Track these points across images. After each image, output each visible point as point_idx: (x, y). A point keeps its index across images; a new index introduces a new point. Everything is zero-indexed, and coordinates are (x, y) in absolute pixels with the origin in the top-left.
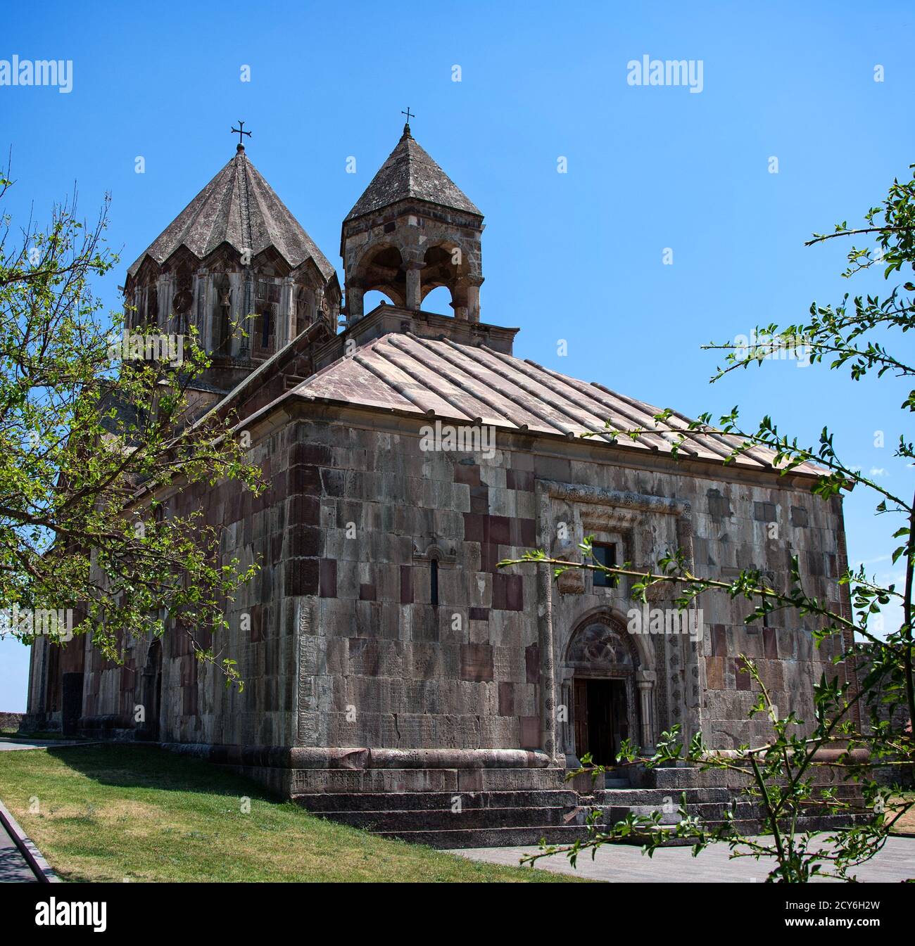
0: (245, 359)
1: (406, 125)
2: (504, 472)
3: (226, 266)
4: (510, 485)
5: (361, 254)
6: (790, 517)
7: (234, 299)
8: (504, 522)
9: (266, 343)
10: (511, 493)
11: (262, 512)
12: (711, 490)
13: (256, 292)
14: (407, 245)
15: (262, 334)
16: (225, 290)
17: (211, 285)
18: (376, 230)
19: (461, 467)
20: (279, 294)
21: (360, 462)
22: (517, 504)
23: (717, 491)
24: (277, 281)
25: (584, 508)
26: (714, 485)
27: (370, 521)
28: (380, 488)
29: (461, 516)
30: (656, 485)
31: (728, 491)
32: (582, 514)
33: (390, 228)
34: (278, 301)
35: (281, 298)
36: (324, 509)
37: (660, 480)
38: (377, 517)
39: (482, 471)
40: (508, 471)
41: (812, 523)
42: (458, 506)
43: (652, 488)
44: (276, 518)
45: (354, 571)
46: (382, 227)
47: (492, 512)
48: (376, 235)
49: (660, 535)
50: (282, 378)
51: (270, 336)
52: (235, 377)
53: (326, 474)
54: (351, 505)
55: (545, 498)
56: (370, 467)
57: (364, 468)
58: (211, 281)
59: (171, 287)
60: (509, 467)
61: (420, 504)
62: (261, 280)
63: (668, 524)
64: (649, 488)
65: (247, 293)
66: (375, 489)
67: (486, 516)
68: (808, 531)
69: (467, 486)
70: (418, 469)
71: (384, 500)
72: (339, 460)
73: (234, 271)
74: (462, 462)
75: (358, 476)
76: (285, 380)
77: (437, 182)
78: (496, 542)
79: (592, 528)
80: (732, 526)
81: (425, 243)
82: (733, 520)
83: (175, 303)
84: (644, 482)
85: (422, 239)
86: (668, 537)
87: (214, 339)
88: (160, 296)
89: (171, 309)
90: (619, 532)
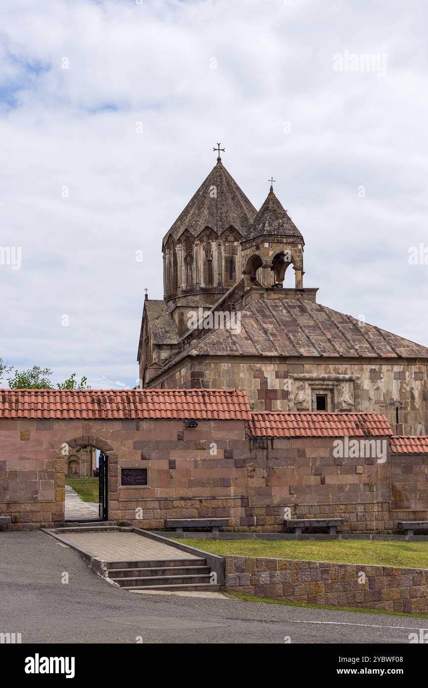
2: (274, 372)
4: (277, 377)
5: (248, 259)
6: (413, 376)
8: (275, 391)
10: (278, 380)
12: (372, 369)
14: (264, 256)
19: (257, 372)
21: (215, 375)
22: (280, 384)
23: (374, 369)
25: (310, 382)
26: (373, 367)
28: (223, 384)
29: (256, 391)
30: (344, 370)
31: (380, 369)
32: (309, 385)
33: (258, 248)
37: (346, 368)
39: (265, 372)
40: (276, 372)
41: (425, 378)
42: (255, 387)
43: (342, 371)
46: (255, 247)
47: (269, 388)
48: (253, 251)
49: (346, 390)
53: (202, 381)
55: (291, 380)
56: (219, 376)
57: (217, 377)
60: (276, 370)
63: (350, 386)
64: (340, 372)
66: (221, 384)
67: (267, 390)
68: (423, 382)
69: (259, 379)
70: (238, 374)
72: (207, 375)
74: (257, 371)
75: (215, 380)
78: (271, 399)
79: (316, 390)
80: (381, 384)
82: (382, 380)
84: (338, 369)
85: (271, 253)
86: (349, 390)
90: (328, 390)
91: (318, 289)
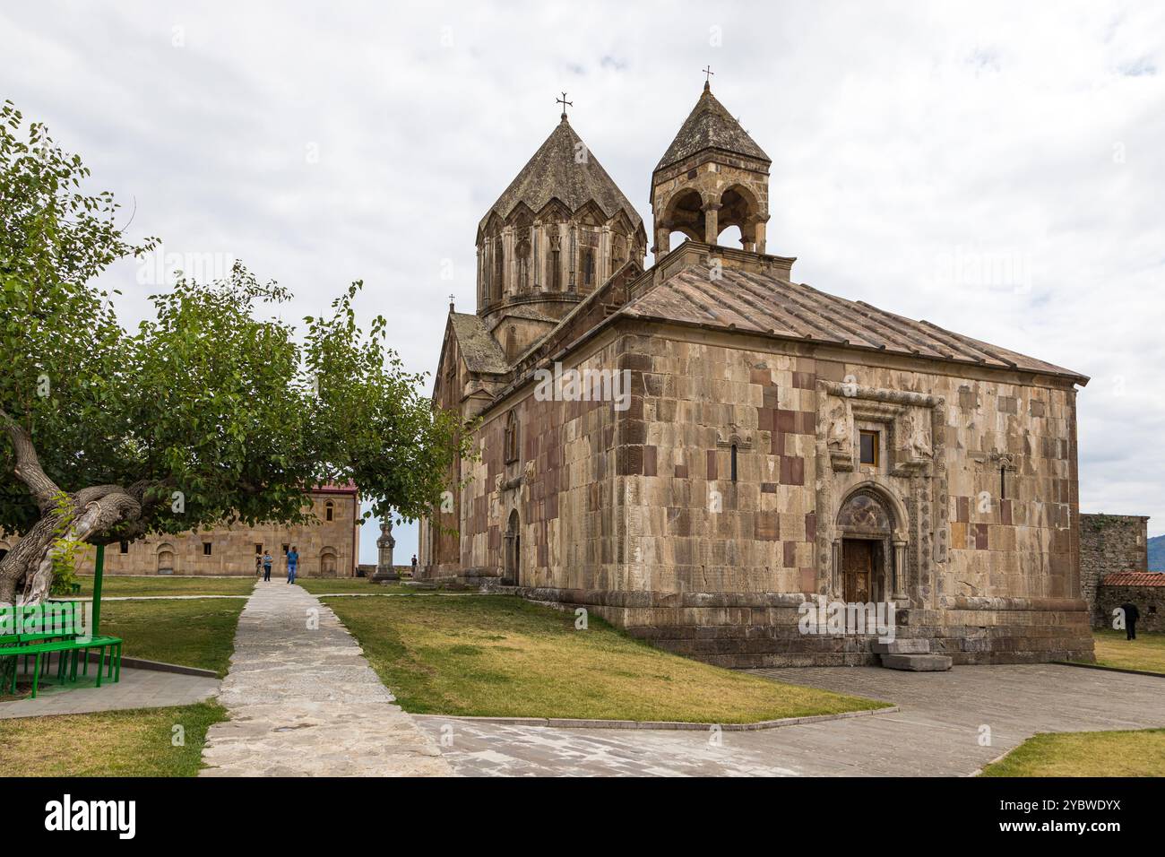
0: (572, 293)
1: (707, 82)
2: (791, 374)
3: (556, 217)
4: (796, 385)
5: (668, 199)
6: (1029, 408)
7: (563, 245)
8: (791, 414)
9: (588, 281)
10: (796, 391)
11: (596, 410)
12: (962, 387)
13: (580, 238)
14: (707, 188)
15: (585, 274)
16: (555, 238)
17: (544, 234)
18: (681, 178)
19: (757, 371)
20: (598, 241)
21: (674, 368)
22: (800, 400)
23: (967, 387)
24: (596, 229)
25: (856, 403)
26: (965, 382)
27: (683, 415)
28: (691, 388)
29: (756, 411)
30: (915, 384)
31: (977, 387)
32: (854, 408)
33: (692, 175)
34: (597, 246)
35: (600, 244)
36: (647, 406)
37: (919, 379)
38: (688, 412)
39: (773, 374)
40: (794, 373)
41: (1048, 414)
42: (753, 402)
43: (913, 385)
44: (608, 414)
45: (670, 455)
46: (686, 175)
47: (780, 407)
48: (681, 182)
49: (918, 424)
50: (602, 307)
51: (591, 275)
52: (565, 309)
53: (647, 378)
54: (668, 402)
55: (823, 395)
56: (683, 372)
57: (678, 373)
58: (544, 231)
59: (513, 237)
60: (795, 370)
61: (723, 401)
62: (583, 229)
63: (925, 416)
64: (910, 387)
65: (572, 240)
66: (687, 389)
67: (776, 410)
68: (1044, 420)
69: (761, 386)
70: (721, 372)
71: (694, 398)
72: (658, 366)
73: (562, 222)
74: (757, 367)
75: (673, 379)
76: (605, 309)
77: (732, 133)
78: (783, 431)
79: (860, 420)
80: (978, 417)
81: (722, 187)
82: (980, 411)
83: (517, 249)
84: (906, 381)
85: (720, 183)
86: (924, 426)
87: (548, 278)
88: (504, 244)
89: (513, 256)
90: (882, 422)
91: (796, 259)
